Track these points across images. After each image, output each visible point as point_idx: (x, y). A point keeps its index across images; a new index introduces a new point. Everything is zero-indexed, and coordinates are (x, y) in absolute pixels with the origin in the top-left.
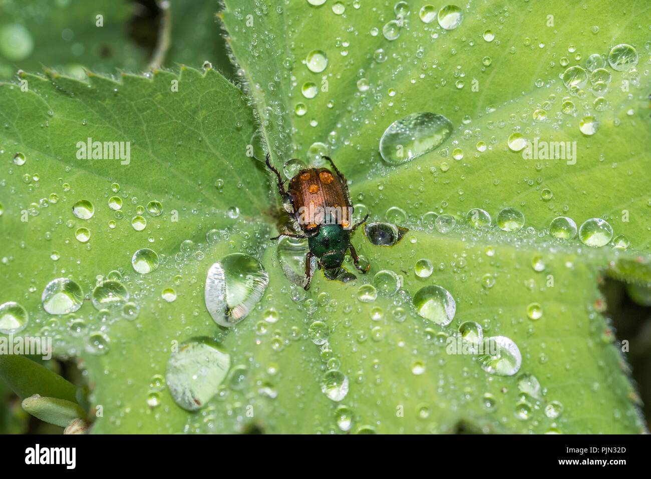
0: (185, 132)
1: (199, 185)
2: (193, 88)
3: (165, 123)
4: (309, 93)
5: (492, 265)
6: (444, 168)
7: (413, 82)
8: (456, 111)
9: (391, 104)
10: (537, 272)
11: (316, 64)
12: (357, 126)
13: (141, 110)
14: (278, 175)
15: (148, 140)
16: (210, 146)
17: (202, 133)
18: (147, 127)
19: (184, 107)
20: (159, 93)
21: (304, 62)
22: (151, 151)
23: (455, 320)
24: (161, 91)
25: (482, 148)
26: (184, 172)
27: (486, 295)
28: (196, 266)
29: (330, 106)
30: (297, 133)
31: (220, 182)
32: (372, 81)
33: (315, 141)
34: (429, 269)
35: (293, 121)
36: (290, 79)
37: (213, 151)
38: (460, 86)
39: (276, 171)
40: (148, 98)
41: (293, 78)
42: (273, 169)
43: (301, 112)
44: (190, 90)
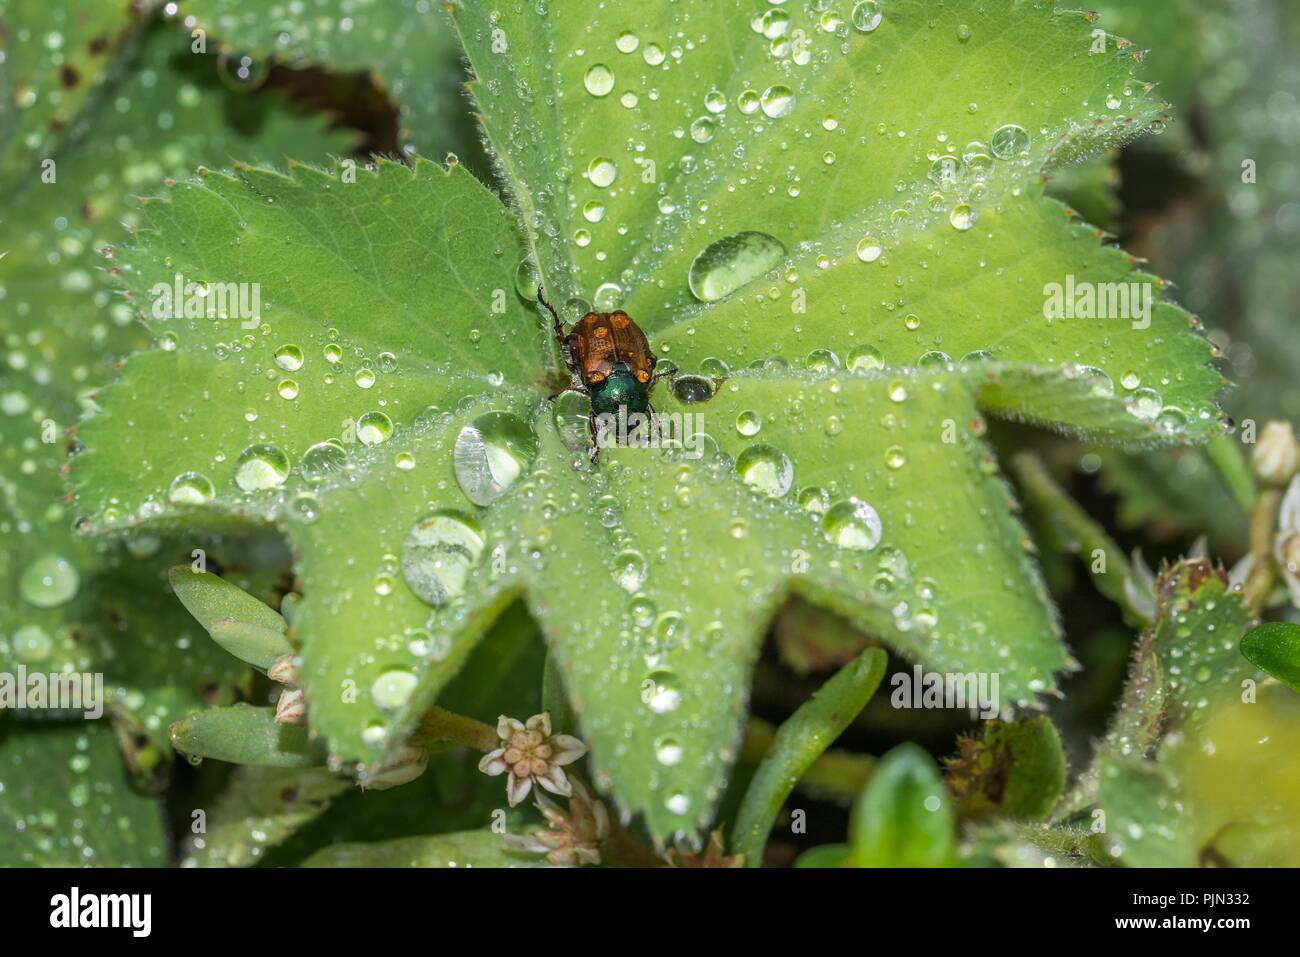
0: (426, 259)
1: (448, 336)
2: (434, 191)
3: (397, 243)
4: (593, 215)
5: (837, 404)
6: (775, 296)
7: (732, 189)
8: (791, 229)
9: (703, 222)
10: (898, 403)
11: (600, 175)
12: (658, 256)
13: (365, 222)
14: (555, 315)
15: (375, 269)
16: (461, 281)
17: (449, 262)
18: (374, 247)
19: (423, 219)
20: (387, 196)
21: (585, 175)
22: (379, 285)
23: (793, 488)
24: (389, 193)
25: (823, 264)
26: (427, 318)
27: (832, 446)
28: (443, 431)
29: (623, 231)
30: (580, 272)
31: (475, 334)
32: (678, 199)
33: (602, 282)
34: (756, 424)
35: (573, 254)
36: (567, 197)
37: (466, 290)
38: (794, 193)
39: (551, 309)
40: (372, 203)
41: (572, 197)
42: (547, 306)
43: (583, 242)
44: (429, 194)
